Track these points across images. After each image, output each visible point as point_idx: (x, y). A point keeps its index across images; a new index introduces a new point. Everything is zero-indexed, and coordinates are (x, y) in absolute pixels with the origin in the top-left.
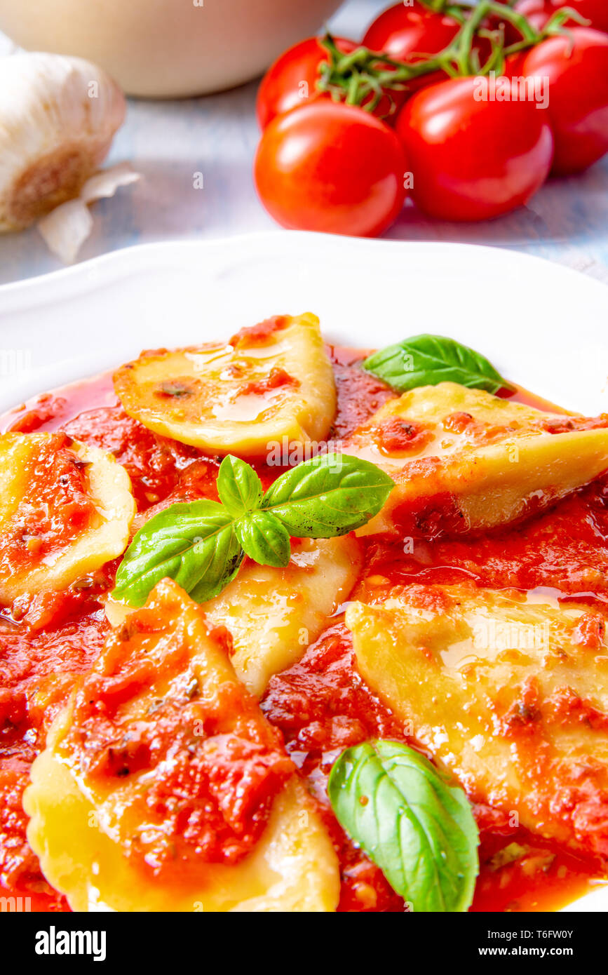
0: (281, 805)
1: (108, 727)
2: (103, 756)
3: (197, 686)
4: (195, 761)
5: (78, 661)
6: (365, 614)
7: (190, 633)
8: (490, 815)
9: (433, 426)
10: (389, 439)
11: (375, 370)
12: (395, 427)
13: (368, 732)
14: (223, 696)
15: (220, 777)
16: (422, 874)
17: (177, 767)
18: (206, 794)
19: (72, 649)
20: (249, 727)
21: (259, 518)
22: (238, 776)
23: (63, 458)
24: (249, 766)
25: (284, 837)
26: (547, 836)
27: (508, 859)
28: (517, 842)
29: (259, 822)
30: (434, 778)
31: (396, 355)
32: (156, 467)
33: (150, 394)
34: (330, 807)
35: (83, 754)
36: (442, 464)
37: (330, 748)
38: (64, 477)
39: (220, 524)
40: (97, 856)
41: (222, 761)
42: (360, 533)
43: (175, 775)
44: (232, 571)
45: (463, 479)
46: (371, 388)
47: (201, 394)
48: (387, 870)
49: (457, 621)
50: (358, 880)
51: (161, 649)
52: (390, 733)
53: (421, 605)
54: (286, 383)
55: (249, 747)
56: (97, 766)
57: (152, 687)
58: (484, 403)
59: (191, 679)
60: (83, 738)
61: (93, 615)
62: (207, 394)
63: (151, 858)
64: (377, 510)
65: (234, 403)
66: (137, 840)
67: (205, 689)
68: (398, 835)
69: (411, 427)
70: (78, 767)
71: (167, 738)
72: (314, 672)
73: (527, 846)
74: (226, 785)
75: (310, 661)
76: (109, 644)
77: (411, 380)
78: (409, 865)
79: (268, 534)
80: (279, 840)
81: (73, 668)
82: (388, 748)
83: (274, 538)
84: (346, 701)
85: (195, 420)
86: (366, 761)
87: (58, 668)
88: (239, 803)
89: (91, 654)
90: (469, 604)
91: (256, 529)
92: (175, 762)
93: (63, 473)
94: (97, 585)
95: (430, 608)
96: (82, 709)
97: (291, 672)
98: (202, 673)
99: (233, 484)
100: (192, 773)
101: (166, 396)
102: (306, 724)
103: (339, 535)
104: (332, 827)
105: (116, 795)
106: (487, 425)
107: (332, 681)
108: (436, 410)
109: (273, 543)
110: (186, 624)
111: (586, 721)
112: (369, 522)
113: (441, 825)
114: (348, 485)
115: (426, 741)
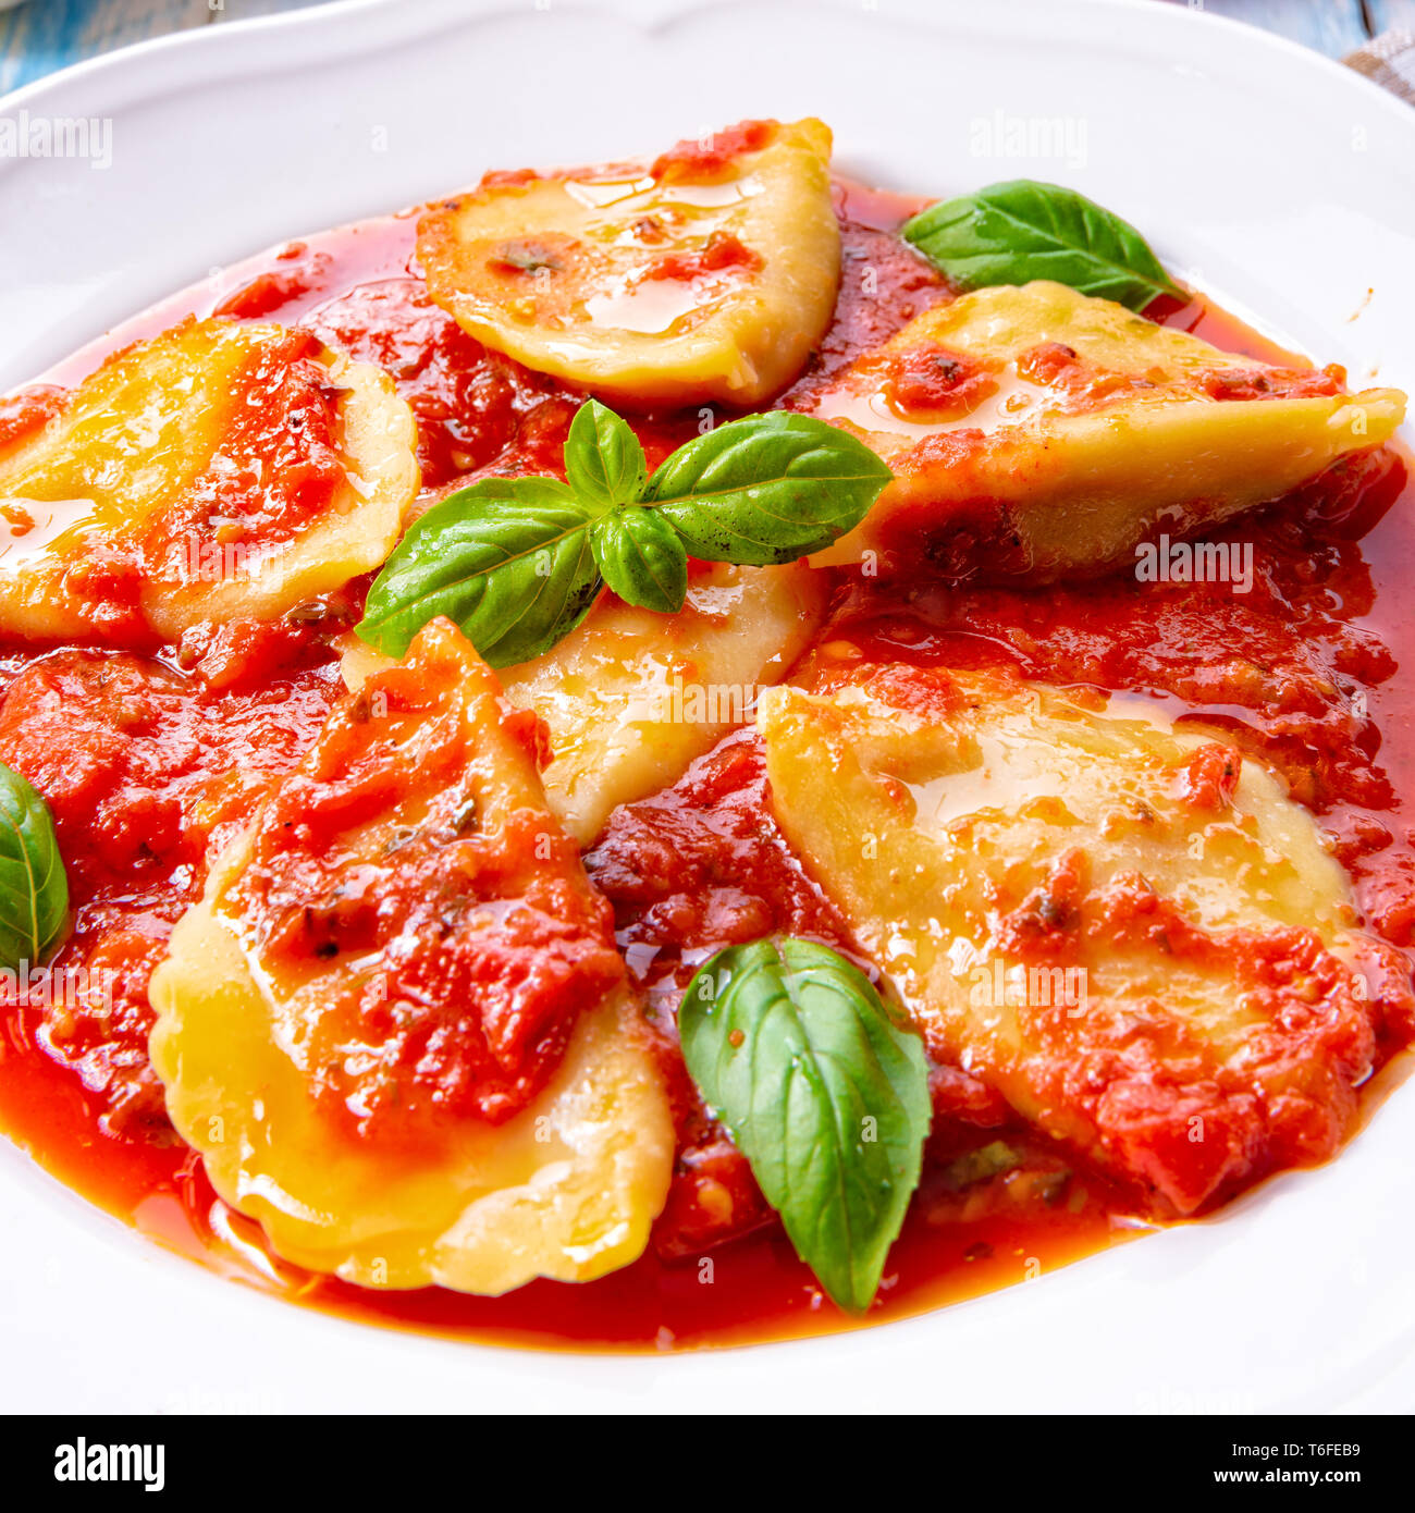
0: (589, 1033)
1: (312, 871)
2: (295, 919)
3: (473, 813)
4: (450, 942)
5: (281, 751)
6: (790, 710)
7: (471, 718)
8: (961, 1087)
9: (999, 367)
10: (910, 386)
11: (922, 243)
12: (925, 363)
13: (772, 921)
14: (513, 834)
15: (490, 973)
16: (815, 1175)
17: (420, 949)
18: (462, 1003)
19: (276, 729)
20: (553, 891)
21: (635, 520)
22: (519, 974)
23: (299, 379)
24: (540, 958)
25: (586, 1086)
26: (1056, 1134)
27: (983, 1169)
28: (1005, 1140)
29: (546, 1056)
30: (869, 1012)
31: (963, 219)
32: (478, 403)
33: (481, 264)
34: (678, 1047)
35: (262, 914)
36: (986, 445)
37: (699, 943)
38: (298, 414)
39: (563, 525)
40: (265, 1092)
41: (496, 946)
42: (818, 560)
43: (413, 965)
44: (576, 613)
45: (1019, 473)
46: (908, 278)
47: (576, 270)
48: (758, 1161)
49: (963, 739)
50: (704, 1173)
51: (421, 743)
52: (811, 927)
53: (901, 702)
54: (736, 263)
55: (549, 924)
56: (282, 937)
57: (398, 808)
58: (1110, 327)
59: (465, 799)
60: (265, 885)
61: (320, 672)
62: (588, 272)
63: (357, 1102)
64: (853, 522)
65: (634, 294)
66: (337, 1071)
67: (487, 819)
68: (784, 1102)
69: (955, 365)
70: (253, 935)
71: (407, 898)
72: (695, 807)
73: (1021, 1150)
74: (497, 987)
75: (691, 785)
76: (333, 725)
77: (986, 269)
78: (796, 1155)
79: (648, 550)
80: (578, 1090)
81: (271, 763)
82: (805, 955)
83: (658, 559)
84: (744, 863)
85: (554, 325)
86: (756, 970)
87: (244, 762)
88: (515, 1019)
89: (308, 741)
90: (993, 709)
91: (628, 539)
92: (416, 942)
93: (296, 406)
94: (332, 617)
95: (918, 710)
96: (271, 835)
97: (656, 802)
98: (485, 789)
99: (594, 455)
100: (442, 961)
101: (508, 270)
102: (664, 897)
103: (780, 563)
104: (676, 1080)
105: (311, 988)
106: (1101, 371)
107: (725, 825)
108: (1008, 337)
109: (656, 567)
110: (467, 703)
111: (1161, 939)
112: (838, 542)
113: (863, 1095)
114: (803, 472)
115: (871, 946)
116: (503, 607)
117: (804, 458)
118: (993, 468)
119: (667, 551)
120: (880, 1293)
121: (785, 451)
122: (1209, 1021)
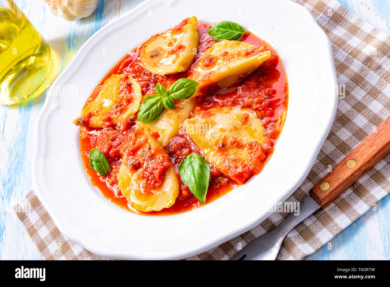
0: (167, 174)
1: (133, 158)
2: (132, 166)
3: (150, 147)
4: (149, 166)
7: (147, 135)
8: (214, 171)
9: (217, 57)
10: (205, 64)
11: (210, 34)
13: (190, 152)
14: (154, 150)
16: (195, 188)
18: (152, 173)
20: (160, 156)
21: (166, 98)
22: (157, 169)
23: (126, 84)
24: (159, 166)
27: (218, 181)
28: (221, 176)
29: (162, 178)
30: (201, 163)
31: (214, 30)
33: (148, 57)
34: (179, 173)
35: (128, 165)
36: (211, 75)
38: (125, 90)
39: (158, 101)
41: (154, 165)
42: (192, 97)
43: (146, 169)
44: (163, 111)
45: (216, 79)
46: (208, 41)
47: (161, 54)
48: (189, 187)
49: (211, 121)
50: (183, 190)
52: (195, 152)
53: (203, 117)
54: (181, 49)
56: (131, 168)
58: (233, 45)
59: (148, 146)
64: (195, 91)
65: (168, 57)
66: (139, 184)
67: (152, 148)
68: (191, 178)
69: (211, 58)
70: (128, 168)
71: (144, 161)
73: (223, 177)
74: (155, 171)
76: (133, 137)
78: (193, 186)
79: (169, 102)
80: (167, 182)
82: (194, 156)
83: (170, 103)
84: (186, 144)
85: (157, 66)
86: (188, 159)
88: (158, 175)
90: (216, 115)
91: (166, 101)
93: (125, 88)
94: (134, 119)
95: (205, 118)
96: (128, 154)
98: (150, 144)
99: (159, 90)
101: (152, 57)
104: (178, 177)
106: (231, 55)
108: (219, 50)
109: (170, 104)
111: (237, 146)
112: (193, 94)
113: (200, 176)
114: (186, 87)
115: (202, 153)
116: (153, 114)
117: (186, 85)
118: (212, 79)
119: (171, 102)
120: (206, 200)
121: (183, 85)
122: (243, 157)
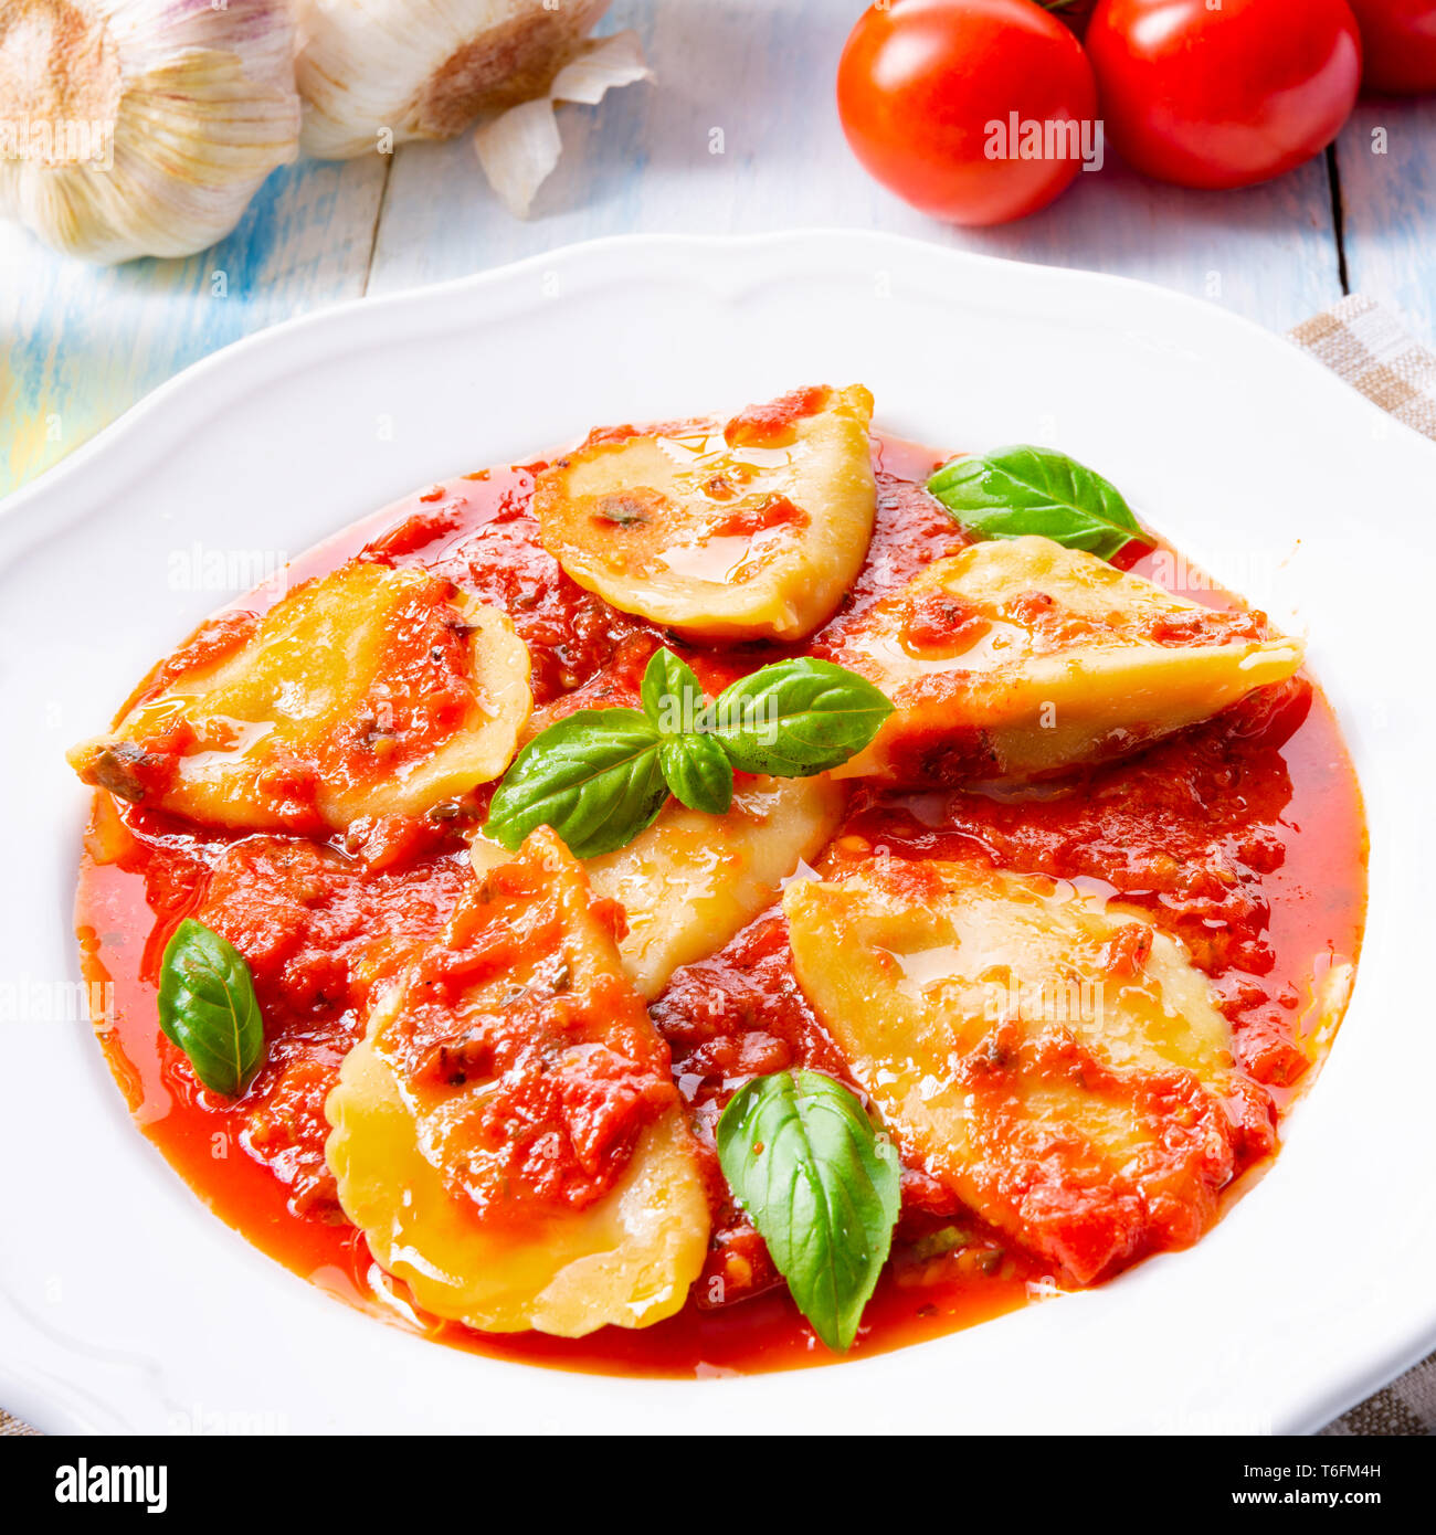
0: (651, 1142)
1: (447, 1018)
2: (434, 1055)
3: (567, 976)
4: (546, 1076)
5: (424, 921)
6: (807, 897)
7: (566, 903)
8: (924, 1186)
9: (989, 611)
10: (919, 627)
11: (941, 495)
12: (932, 608)
13: (791, 1057)
14: (596, 994)
15: (577, 1099)
16: (813, 1249)
17: (525, 1079)
18: (557, 1121)
19: (420, 903)
20: (624, 1037)
22: (598, 1100)
23: (438, 620)
24: (613, 1088)
25: (647, 1182)
26: (993, 1222)
27: (940, 1247)
28: (957, 1226)
29: (618, 1161)
30: (858, 1130)
31: (973, 477)
32: (581, 633)
33: (584, 518)
34: (716, 1154)
35: (409, 1051)
36: (969, 685)
37: (735, 1074)
38: (438, 650)
39: (639, 746)
40: (411, 1184)
41: (581, 1078)
42: (838, 773)
43: (521, 1090)
44: (651, 813)
46: (927, 525)
47: (662, 523)
48: (770, 1240)
49: (940, 919)
50: (730, 1248)
51: (527, 922)
52: (819, 1062)
53: (894, 889)
54: (788, 521)
55: (620, 1062)
56: (424, 1069)
57: (511, 971)
58: (1083, 575)
59: (560, 966)
60: (411, 1029)
61: (455, 857)
62: (669, 526)
63: (477, 1195)
64: (863, 744)
65: (705, 546)
66: (463, 1169)
67: (577, 981)
68: (792, 1196)
69: (956, 609)
70: (401, 1067)
71: (518, 1041)
72: (738, 968)
73: (968, 1233)
74: (581, 1110)
75: (735, 950)
76: (463, 906)
77: (991, 519)
78: (798, 1237)
79: (703, 766)
80: (640, 1185)
81: (417, 930)
82: (813, 1083)
83: (711, 773)
84: (771, 1012)
85: (640, 575)
86: (775, 1096)
87: (396, 929)
88: (595, 1133)
89: (445, 912)
90: (966, 895)
91: (688, 757)
92: (523, 1074)
93: (436, 642)
94: (463, 814)
95: (906, 896)
96: (416, 991)
97: (707, 965)
98: (575, 959)
100: (542, 1089)
101: (607, 523)
102: (710, 1038)
103: (807, 775)
104: (713, 1179)
105: (445, 1108)
106: (1071, 616)
107: (759, 982)
108: (1003, 582)
109: (708, 780)
110: (563, 893)
111: (1079, 1076)
112: (850, 760)
113: (849, 1192)
114: (824, 707)
115: (862, 1079)
116: (593, 811)
117: (825, 695)
119: (717, 767)
120: (859, 1337)
121: (810, 690)
122: (1109, 1139)
